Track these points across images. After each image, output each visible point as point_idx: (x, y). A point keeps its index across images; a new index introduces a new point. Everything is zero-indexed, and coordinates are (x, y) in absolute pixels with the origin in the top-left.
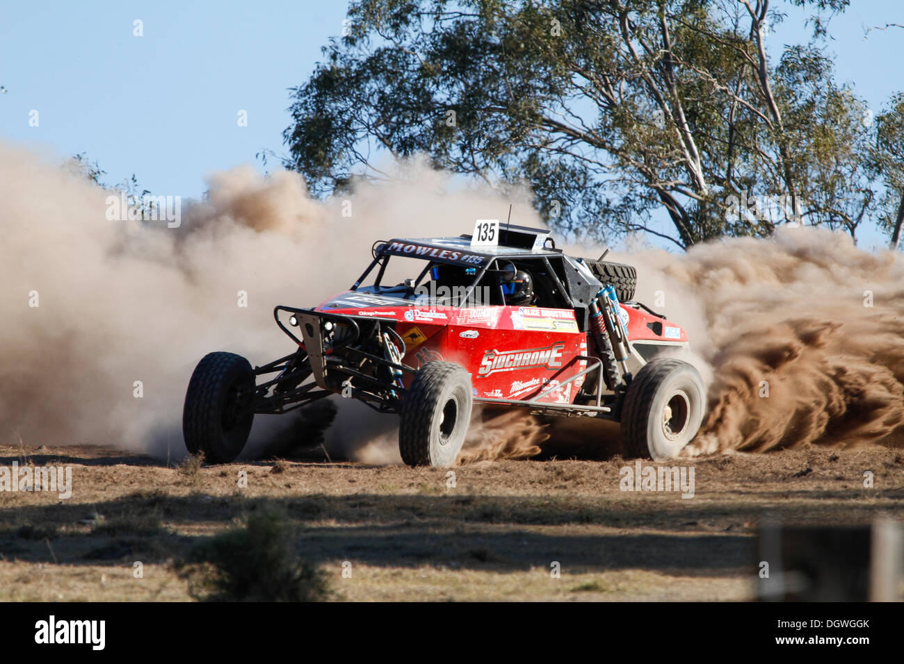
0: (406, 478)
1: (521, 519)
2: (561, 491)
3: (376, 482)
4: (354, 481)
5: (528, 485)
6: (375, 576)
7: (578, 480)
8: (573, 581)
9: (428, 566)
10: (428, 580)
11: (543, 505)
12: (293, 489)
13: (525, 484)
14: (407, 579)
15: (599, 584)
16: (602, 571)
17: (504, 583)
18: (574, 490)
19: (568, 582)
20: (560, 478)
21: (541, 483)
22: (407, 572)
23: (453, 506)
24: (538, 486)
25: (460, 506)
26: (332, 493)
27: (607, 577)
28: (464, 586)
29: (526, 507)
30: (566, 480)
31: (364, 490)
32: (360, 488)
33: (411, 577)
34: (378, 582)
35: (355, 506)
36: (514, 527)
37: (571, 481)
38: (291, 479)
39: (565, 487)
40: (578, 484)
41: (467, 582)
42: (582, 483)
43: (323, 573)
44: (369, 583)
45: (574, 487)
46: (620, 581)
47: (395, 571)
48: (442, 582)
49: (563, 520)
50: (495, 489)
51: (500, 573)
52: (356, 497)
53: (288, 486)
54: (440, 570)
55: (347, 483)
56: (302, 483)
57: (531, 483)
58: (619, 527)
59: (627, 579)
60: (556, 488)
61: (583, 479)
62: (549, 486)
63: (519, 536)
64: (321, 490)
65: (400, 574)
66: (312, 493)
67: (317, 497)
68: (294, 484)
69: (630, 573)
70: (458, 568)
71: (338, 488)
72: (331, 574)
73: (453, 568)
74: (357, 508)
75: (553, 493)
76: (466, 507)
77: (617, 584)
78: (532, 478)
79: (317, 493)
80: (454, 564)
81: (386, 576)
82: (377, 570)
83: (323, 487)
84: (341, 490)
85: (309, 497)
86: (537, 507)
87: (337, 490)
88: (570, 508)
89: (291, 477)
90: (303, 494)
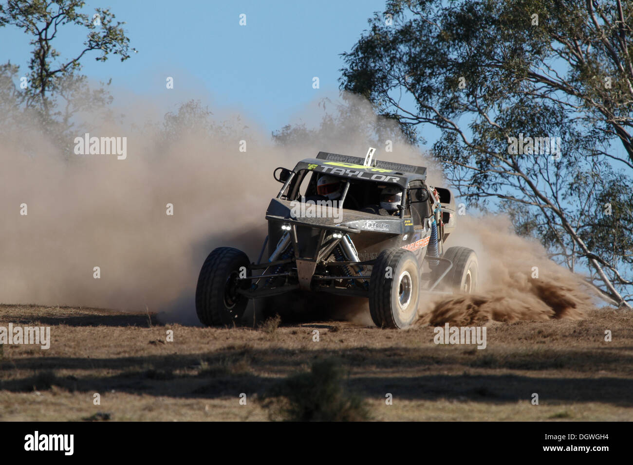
0: (428, 336)
1: (512, 366)
2: (541, 345)
3: (406, 339)
4: (390, 338)
5: (517, 341)
6: (405, 406)
7: (554, 337)
8: (549, 411)
9: (443, 400)
10: (443, 409)
11: (528, 355)
12: (345, 343)
13: (515, 340)
14: (428, 409)
15: (569, 413)
16: (572, 404)
17: (500, 412)
18: (551, 345)
19: (546, 412)
20: (541, 335)
21: (526, 339)
22: (428, 404)
23: (462, 356)
24: (525, 341)
25: (467, 356)
26: (374, 346)
27: (575, 408)
28: (470, 414)
29: (515, 356)
30: (545, 337)
31: (397, 344)
32: (394, 343)
33: (431, 407)
34: (407, 411)
35: (390, 356)
36: (505, 371)
37: (549, 338)
38: (344, 336)
39: (544, 342)
40: (553, 340)
41: (472, 411)
42: (557, 339)
43: (367, 404)
44: (400, 412)
45: (551, 342)
46: (585, 411)
47: (420, 402)
48: (453, 411)
49: (542, 367)
50: (493, 344)
51: (496, 404)
52: (391, 349)
53: (342, 341)
54: (451, 402)
55: (385, 339)
56: (352, 339)
57: (520, 339)
58: (584, 371)
59: (590, 409)
60: (537, 343)
61: (558, 337)
62: (532, 341)
63: (510, 378)
64: (366, 344)
65: (422, 405)
66: (359, 347)
67: (362, 349)
68: (346, 340)
69: (591, 405)
70: (465, 401)
71: (378, 342)
72: (372, 405)
73: (462, 402)
74: (392, 357)
75: (536, 347)
76: (471, 357)
77: (582, 413)
78: (520, 336)
79: (362, 346)
80: (462, 398)
81: (413, 407)
82: (407, 402)
83: (367, 342)
84: (380, 344)
85: (357, 349)
86: (524, 356)
87: (377, 344)
88: (548, 358)
89: (344, 335)
90: (352, 347)
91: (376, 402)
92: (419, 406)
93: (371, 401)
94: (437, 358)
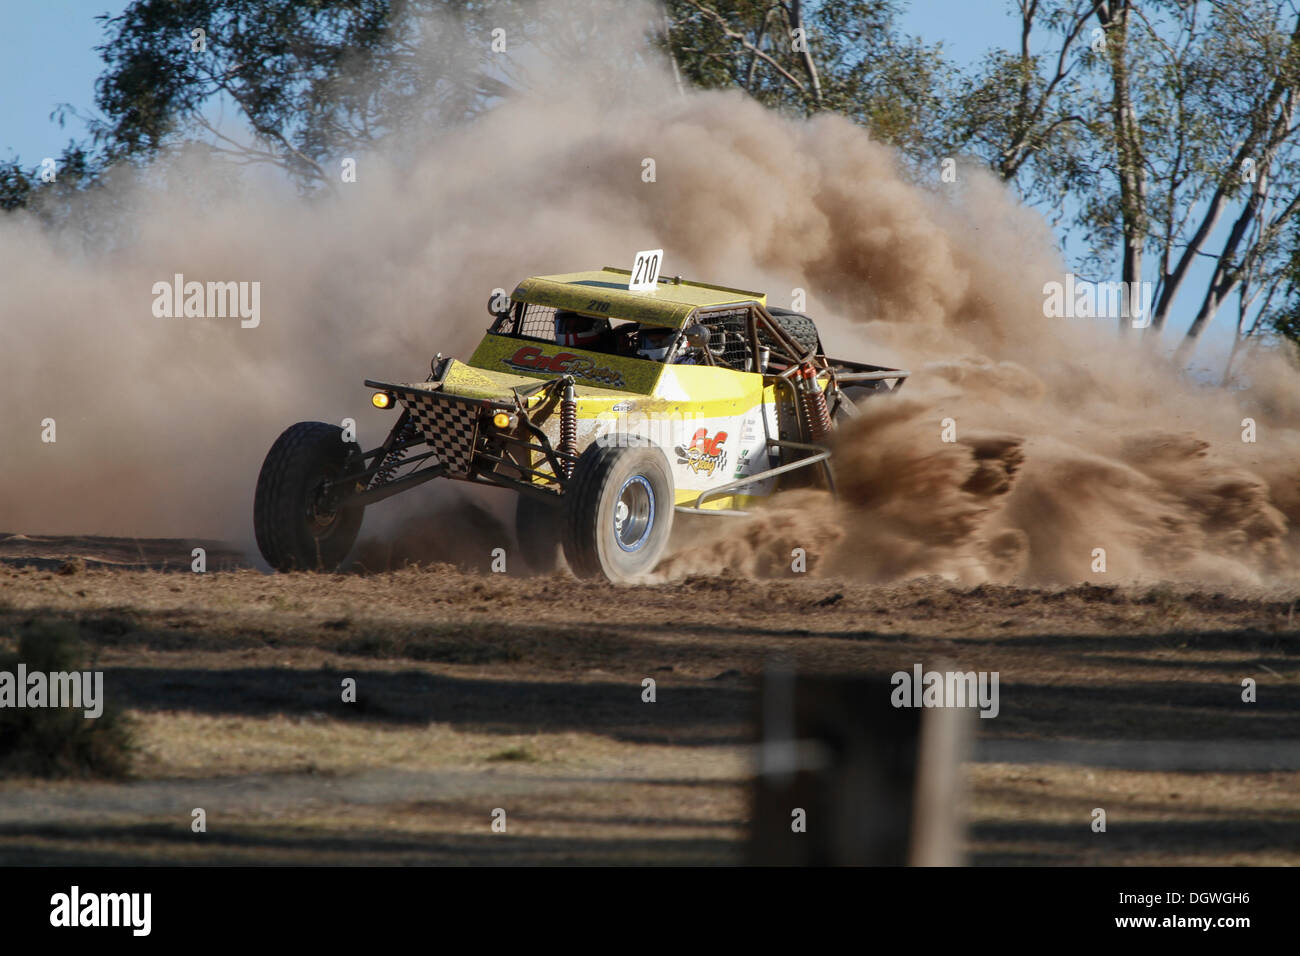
0: (254, 589)
1: (419, 654)
2: (480, 614)
3: (210, 593)
4: (178, 590)
5: (432, 605)
6: (204, 727)
7: (505, 600)
8: (490, 745)
9: (280, 717)
10: (279, 736)
11: (452, 634)
12: (89, 599)
13: (427, 603)
14: (249, 734)
15: (528, 751)
16: (533, 733)
17: (392, 744)
18: (498, 614)
19: (482, 747)
20: (478, 594)
21: (450, 602)
22: (250, 724)
23: (321, 631)
24: (446, 606)
25: (331, 631)
26: (147, 606)
27: (539, 742)
28: (332, 746)
29: (426, 635)
30: (487, 599)
31: (192, 603)
32: (186, 600)
33: (256, 731)
34: (207, 737)
35: (177, 627)
36: (406, 664)
37: (494, 601)
38: (86, 584)
39: (484, 610)
40: (504, 605)
41: (337, 741)
42: (510, 604)
43: (127, 721)
44: (193, 738)
45: (498, 609)
46: (559, 747)
47: (232, 721)
48: (299, 740)
49: (480, 657)
50: (383, 609)
51: (386, 730)
52: (179, 612)
53: (81, 594)
54: (296, 723)
55: (167, 592)
56: (102, 591)
57: (437, 601)
58: (561, 669)
59: (569, 744)
60: (472, 609)
61: (512, 599)
62: (461, 607)
63: (414, 677)
64: (129, 602)
65: (238, 727)
66: (116, 605)
67: (120, 611)
68: (89, 591)
69: (573, 737)
70: (324, 722)
71: (155, 599)
72: (138, 723)
73: (316, 722)
74: (181, 629)
75: (468, 617)
76: (340, 634)
77: (553, 753)
78: (437, 595)
79: (122, 605)
80: (318, 715)
81: (219, 729)
82: (207, 720)
83: (132, 597)
84: (159, 602)
85: (112, 610)
86: (443, 636)
87: (153, 602)
88: (491, 640)
89: (86, 582)
90: (102, 606)
91: (147, 718)
92: (231, 727)
93: (135, 715)
94: (270, 634)
